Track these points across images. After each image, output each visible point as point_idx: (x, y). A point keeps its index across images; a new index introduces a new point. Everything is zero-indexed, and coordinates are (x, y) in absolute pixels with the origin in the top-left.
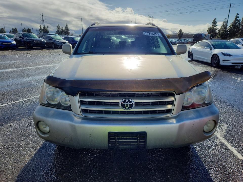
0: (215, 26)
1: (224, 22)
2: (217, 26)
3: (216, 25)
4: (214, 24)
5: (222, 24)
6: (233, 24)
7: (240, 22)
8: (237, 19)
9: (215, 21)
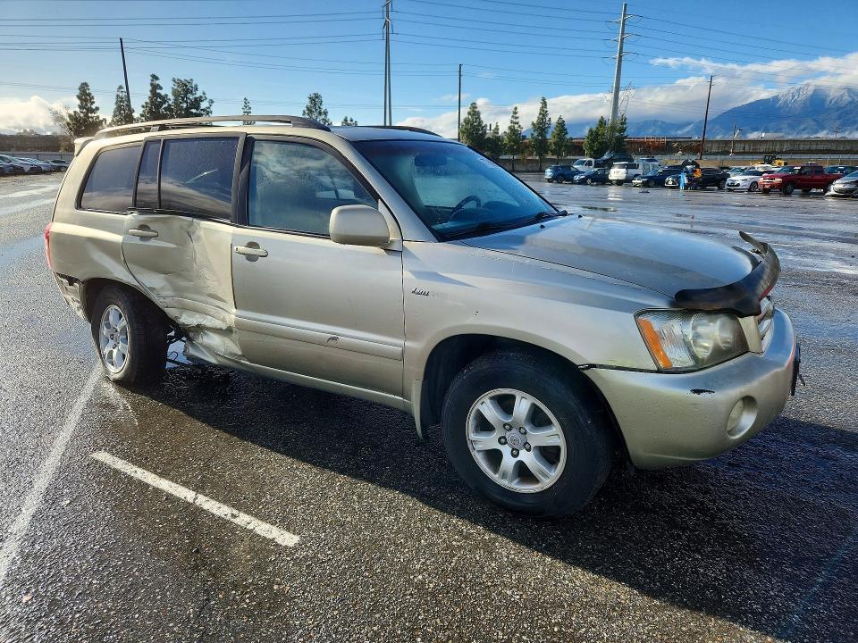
0: (93, 111)
1: (119, 100)
2: (97, 109)
3: (93, 106)
4: (86, 100)
5: (115, 106)
6: (151, 109)
7: (170, 103)
8: (158, 91)
9: (84, 91)
